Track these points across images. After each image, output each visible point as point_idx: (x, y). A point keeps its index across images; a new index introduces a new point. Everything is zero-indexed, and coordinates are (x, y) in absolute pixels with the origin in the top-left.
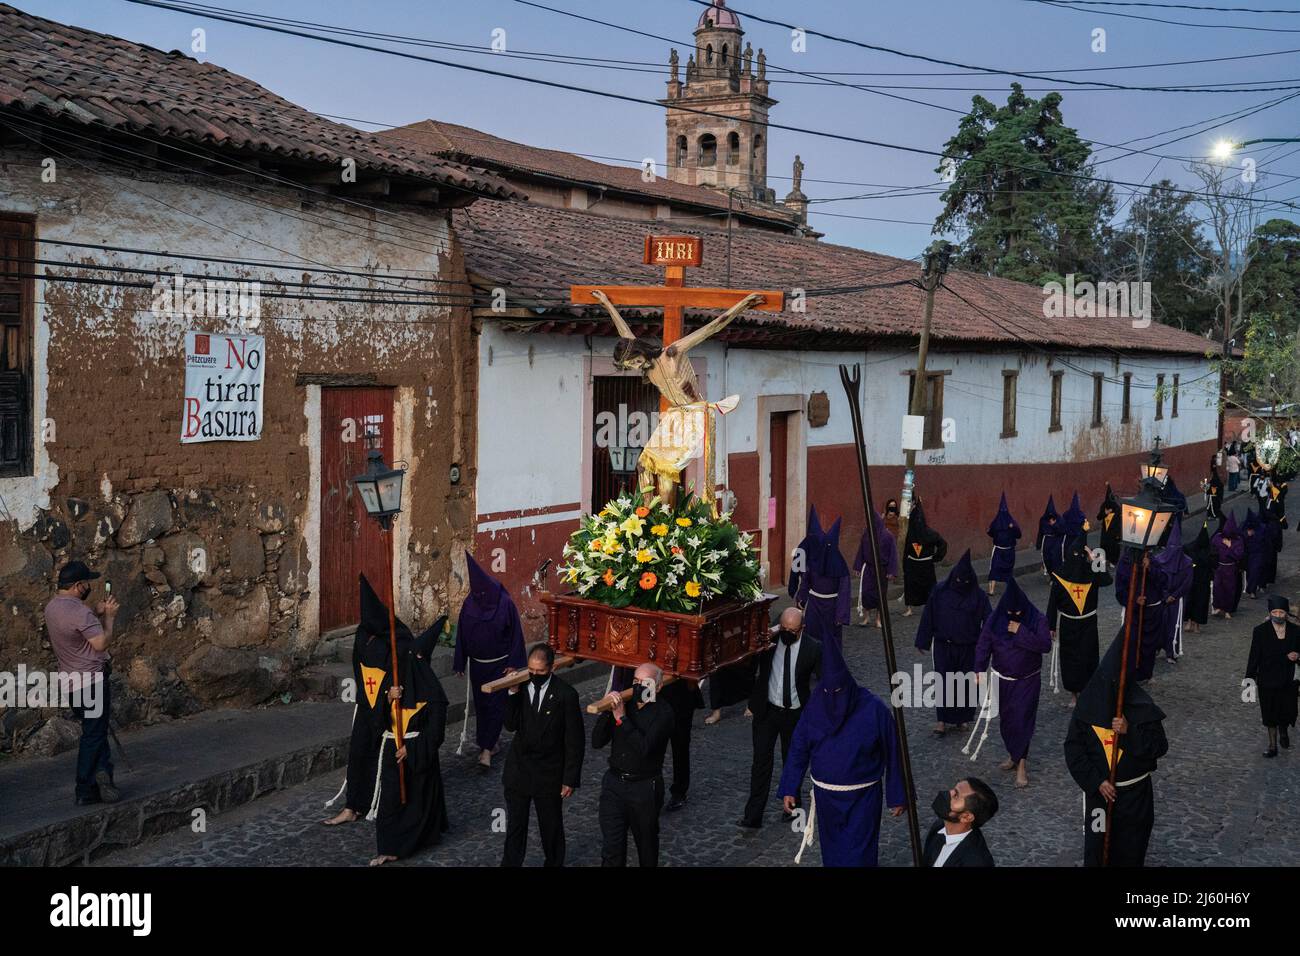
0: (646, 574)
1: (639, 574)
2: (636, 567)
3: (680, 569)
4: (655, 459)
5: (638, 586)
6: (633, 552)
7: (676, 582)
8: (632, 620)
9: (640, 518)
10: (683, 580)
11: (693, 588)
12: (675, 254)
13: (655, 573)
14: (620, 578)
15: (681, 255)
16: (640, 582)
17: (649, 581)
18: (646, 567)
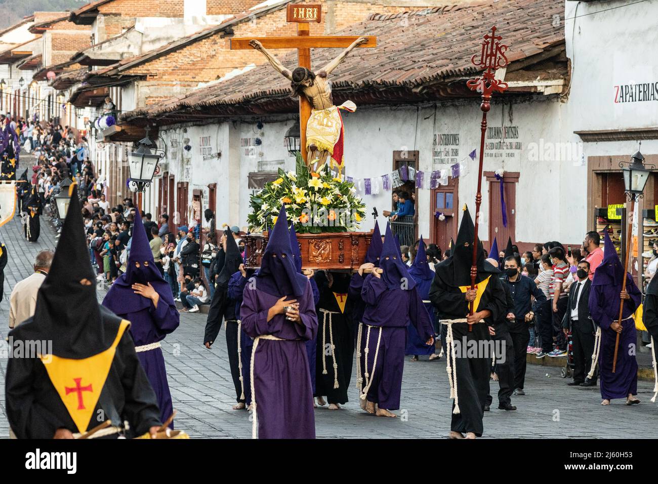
4: (322, 140)
6: (321, 200)
8: (327, 240)
9: (318, 179)
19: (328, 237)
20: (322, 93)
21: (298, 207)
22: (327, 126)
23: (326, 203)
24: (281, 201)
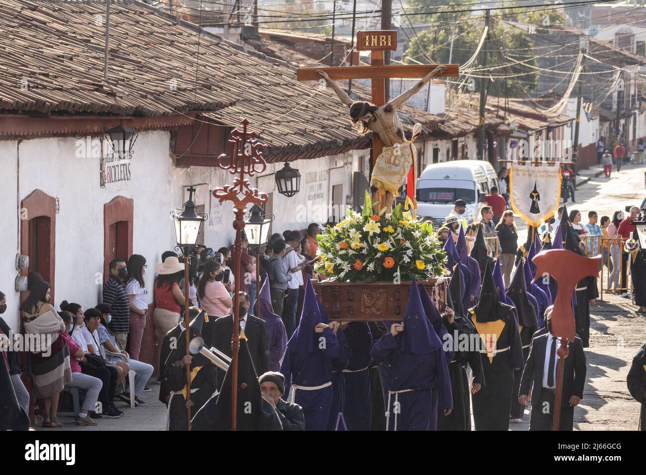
0: (386, 258)
1: (382, 259)
2: (379, 255)
3: (409, 252)
4: (383, 181)
5: (383, 267)
6: (376, 245)
7: (409, 260)
8: (381, 290)
9: (376, 222)
10: (414, 258)
11: (421, 264)
12: (378, 43)
13: (392, 257)
14: (369, 263)
15: (383, 43)
16: (384, 264)
17: (389, 263)
18: (387, 254)
19: (383, 287)
20: (387, 128)
21: (354, 252)
22: (394, 164)
23: (383, 250)
24: (338, 246)
